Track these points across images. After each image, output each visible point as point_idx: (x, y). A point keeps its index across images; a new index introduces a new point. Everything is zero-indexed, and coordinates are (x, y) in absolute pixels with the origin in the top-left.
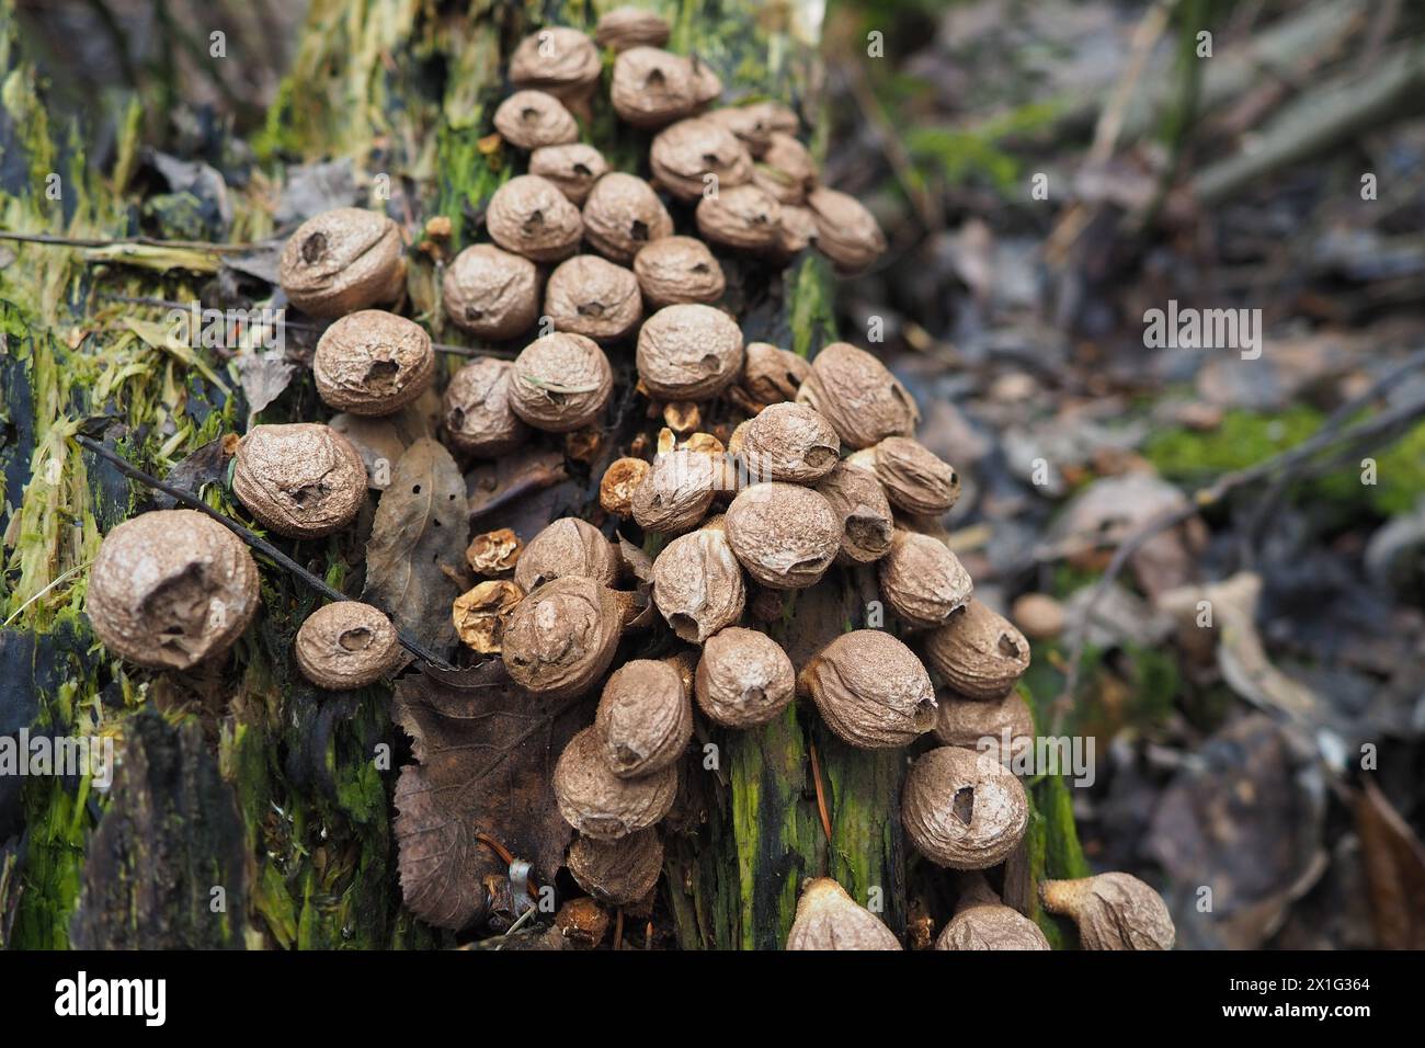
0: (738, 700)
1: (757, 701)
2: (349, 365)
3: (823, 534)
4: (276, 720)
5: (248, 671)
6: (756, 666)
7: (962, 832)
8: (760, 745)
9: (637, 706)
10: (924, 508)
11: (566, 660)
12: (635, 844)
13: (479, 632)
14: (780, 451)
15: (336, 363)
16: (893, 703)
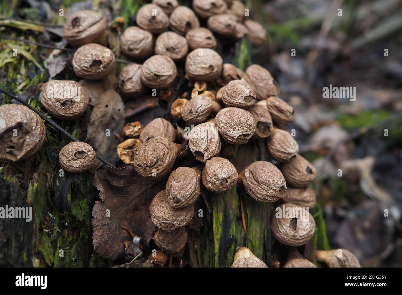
0: (217, 182)
1: (224, 183)
2: (85, 61)
3: (250, 125)
4: (50, 183)
5: (41, 164)
6: (225, 170)
7: (292, 233)
8: (224, 199)
9: (181, 183)
10: (283, 121)
11: (156, 165)
12: (178, 232)
13: (126, 156)
14: (236, 96)
15: (80, 60)
16: (272, 186)
